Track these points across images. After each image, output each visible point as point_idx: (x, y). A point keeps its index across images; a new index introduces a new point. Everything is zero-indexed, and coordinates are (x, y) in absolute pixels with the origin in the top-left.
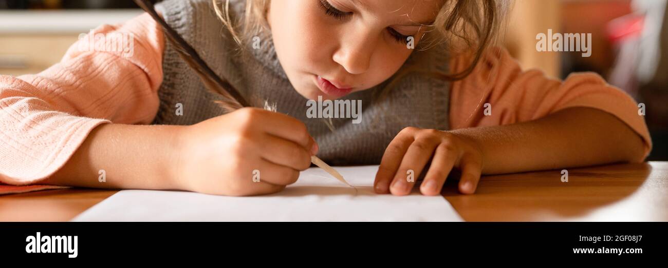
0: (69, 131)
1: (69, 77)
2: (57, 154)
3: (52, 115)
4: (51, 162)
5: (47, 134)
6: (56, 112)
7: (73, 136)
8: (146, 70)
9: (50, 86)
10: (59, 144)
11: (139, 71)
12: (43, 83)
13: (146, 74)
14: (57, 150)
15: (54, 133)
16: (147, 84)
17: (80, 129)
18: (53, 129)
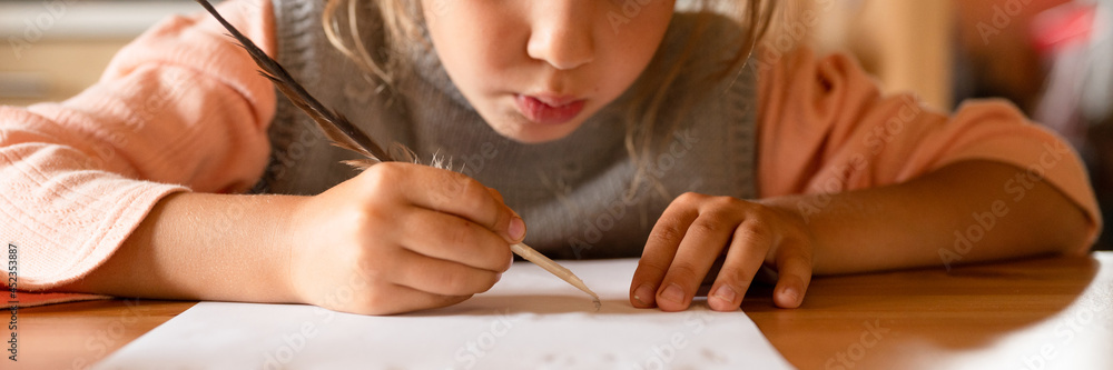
0: (120, 202)
1: (118, 109)
2: (98, 240)
3: (93, 177)
4: (89, 253)
5: (83, 207)
6: (101, 172)
7: (128, 210)
8: (248, 94)
9: (88, 125)
10: (104, 223)
11: (235, 97)
12: (75, 120)
13: (248, 101)
14: (98, 233)
15: (95, 205)
16: (248, 119)
17: (138, 199)
18: (93, 200)
